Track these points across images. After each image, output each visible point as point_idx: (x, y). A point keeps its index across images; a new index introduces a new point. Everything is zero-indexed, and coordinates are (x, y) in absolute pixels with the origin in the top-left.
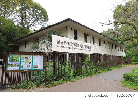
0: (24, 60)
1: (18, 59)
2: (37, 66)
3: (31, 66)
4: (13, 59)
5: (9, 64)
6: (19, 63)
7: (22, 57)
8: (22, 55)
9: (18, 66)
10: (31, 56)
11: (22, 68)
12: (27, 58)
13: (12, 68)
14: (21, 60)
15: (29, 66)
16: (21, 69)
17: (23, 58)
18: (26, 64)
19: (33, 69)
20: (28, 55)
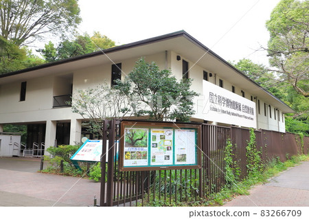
0: (158, 141)
1: (144, 140)
2: (183, 157)
3: (171, 157)
4: (135, 138)
5: (126, 152)
6: (147, 149)
7: (152, 134)
8: (152, 130)
9: (145, 157)
10: (171, 131)
11: (154, 161)
12: (162, 138)
13: (134, 160)
14: (152, 142)
15: (168, 157)
16: (152, 164)
17: (155, 138)
18: (162, 150)
19: (177, 163)
20: (165, 130)
